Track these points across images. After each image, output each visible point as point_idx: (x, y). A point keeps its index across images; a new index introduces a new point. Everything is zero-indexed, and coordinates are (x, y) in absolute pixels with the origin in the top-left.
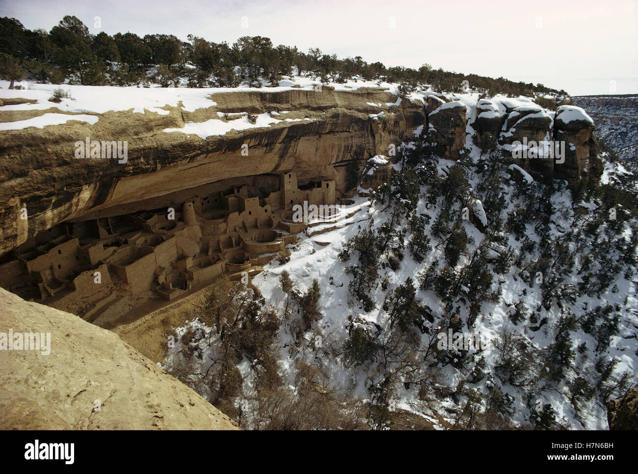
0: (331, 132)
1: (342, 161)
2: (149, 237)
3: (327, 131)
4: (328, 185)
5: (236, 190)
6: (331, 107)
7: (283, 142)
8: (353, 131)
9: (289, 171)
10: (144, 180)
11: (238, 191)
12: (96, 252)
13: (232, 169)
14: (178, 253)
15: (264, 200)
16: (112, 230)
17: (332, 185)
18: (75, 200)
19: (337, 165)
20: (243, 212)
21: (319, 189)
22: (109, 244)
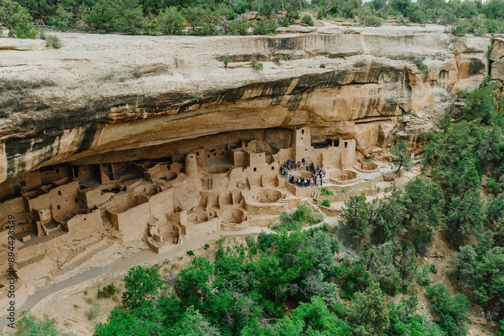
0: (354, 83)
1: (366, 117)
2: (148, 187)
3: (348, 82)
4: (346, 144)
5: (243, 145)
6: (356, 54)
7: (292, 93)
8: (383, 82)
9: (302, 125)
10: (132, 128)
11: (246, 145)
12: (93, 197)
13: (235, 121)
14: (174, 205)
15: (272, 157)
16: (114, 176)
17: (352, 144)
18: (56, 144)
19: (360, 121)
20: (248, 168)
21: (336, 148)
22: (109, 189)
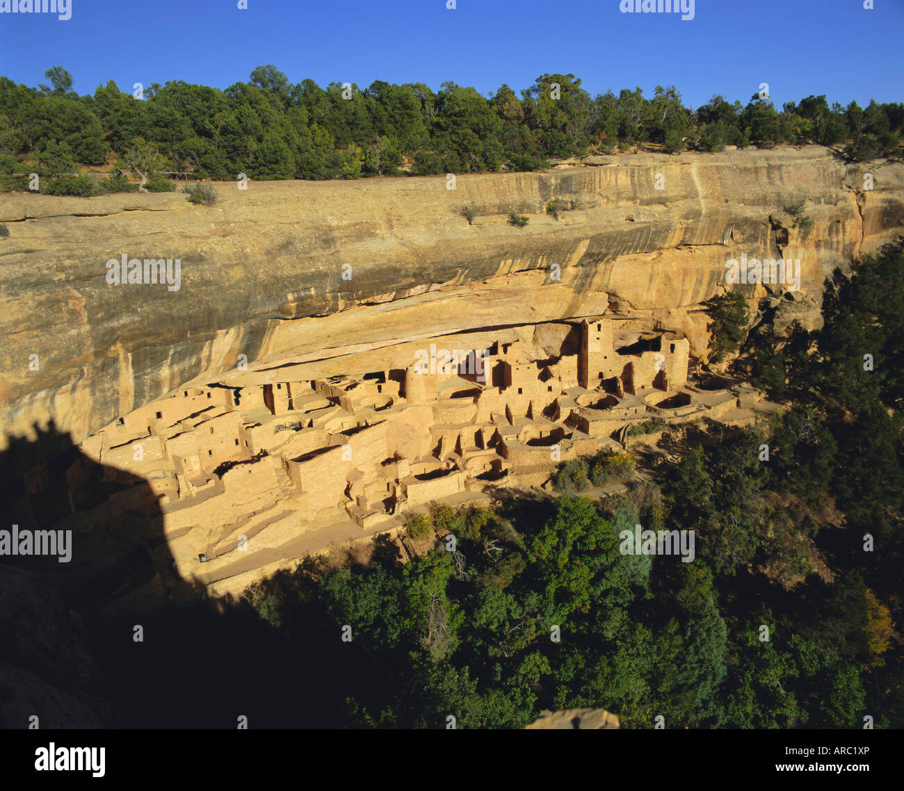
0: (682, 246)
1: (704, 302)
2: (348, 419)
3: (674, 244)
5: (500, 350)
6: (685, 198)
7: (580, 264)
8: (732, 243)
9: (598, 317)
10: (320, 326)
11: (505, 351)
12: (262, 436)
14: (388, 450)
15: (548, 370)
16: (294, 403)
17: (683, 347)
18: (205, 352)
19: (695, 308)
20: (508, 389)
21: (656, 354)
22: (287, 424)
